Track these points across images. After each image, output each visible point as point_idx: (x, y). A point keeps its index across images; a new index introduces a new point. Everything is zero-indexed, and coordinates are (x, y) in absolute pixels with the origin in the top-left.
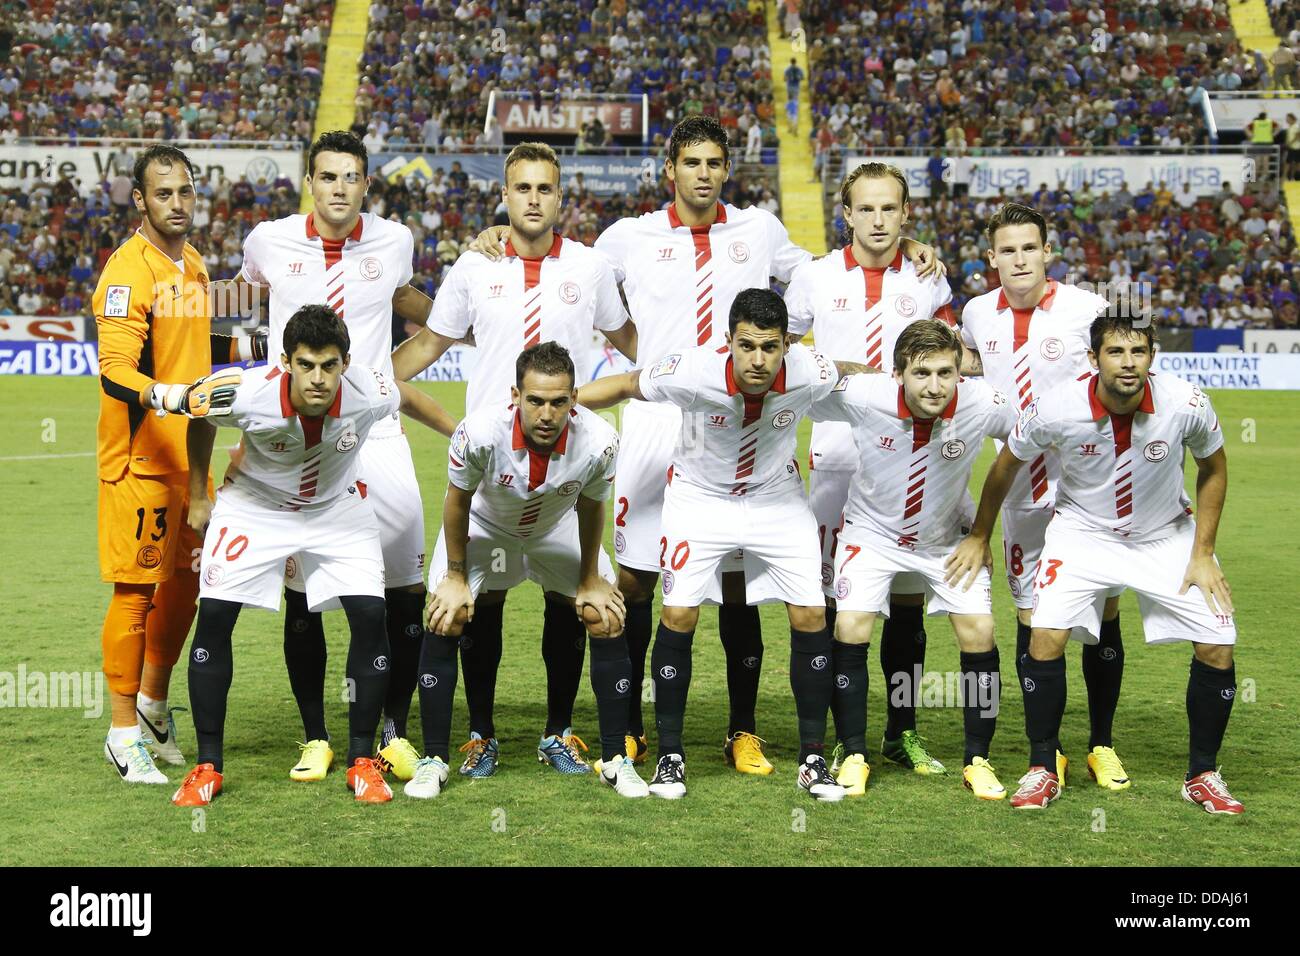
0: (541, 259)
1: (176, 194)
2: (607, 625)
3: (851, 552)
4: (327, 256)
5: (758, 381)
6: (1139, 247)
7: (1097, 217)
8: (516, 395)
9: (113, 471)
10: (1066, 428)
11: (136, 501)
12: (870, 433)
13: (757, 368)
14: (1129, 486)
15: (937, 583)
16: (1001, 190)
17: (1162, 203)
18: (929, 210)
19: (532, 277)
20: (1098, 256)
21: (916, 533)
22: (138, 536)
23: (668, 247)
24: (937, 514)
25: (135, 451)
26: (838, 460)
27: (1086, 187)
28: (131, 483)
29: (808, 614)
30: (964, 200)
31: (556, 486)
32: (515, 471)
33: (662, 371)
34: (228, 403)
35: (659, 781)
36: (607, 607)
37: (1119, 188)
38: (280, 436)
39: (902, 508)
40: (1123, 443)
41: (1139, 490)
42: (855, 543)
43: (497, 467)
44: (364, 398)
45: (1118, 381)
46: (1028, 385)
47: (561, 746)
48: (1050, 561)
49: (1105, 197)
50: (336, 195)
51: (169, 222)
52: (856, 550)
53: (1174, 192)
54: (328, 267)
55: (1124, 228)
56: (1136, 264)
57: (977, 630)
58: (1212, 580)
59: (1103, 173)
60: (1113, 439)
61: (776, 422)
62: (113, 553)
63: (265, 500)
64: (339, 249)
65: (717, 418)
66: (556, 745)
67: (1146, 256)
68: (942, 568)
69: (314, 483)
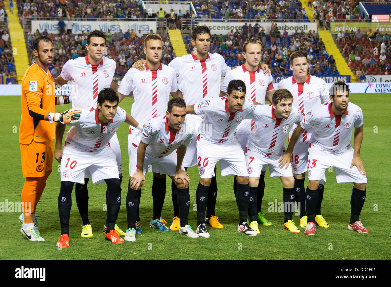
0: (156, 70)
1: (49, 51)
2: (185, 184)
3: (252, 159)
4: (93, 70)
5: (239, 108)
6: (127, 50)
7: (113, 41)
8: (168, 114)
9: (27, 141)
10: (321, 120)
11: (36, 151)
12: (261, 123)
13: (238, 104)
14: (338, 137)
15: (276, 167)
16: (83, 31)
17: (133, 36)
18: (60, 38)
19: (154, 76)
20: (114, 53)
21: (272, 153)
22: (37, 162)
23: (193, 66)
24: (279, 147)
25: (35, 134)
26: (243, 131)
27: (109, 31)
28: (34, 145)
29: (244, 179)
30: (71, 35)
31: (177, 142)
32: (165, 138)
33: (203, 105)
34: (77, 119)
35: (200, 232)
36: (185, 179)
37: (119, 32)
38: (93, 129)
39: (269, 145)
40: (338, 124)
41: (341, 138)
42: (252, 156)
43: (159, 137)
44: (120, 117)
45: (341, 105)
46: (303, 106)
47: (160, 223)
48: (313, 160)
49: (116, 34)
50: (98, 51)
51: (47, 60)
52: (253, 158)
53: (136, 33)
54: (93, 73)
55: (122, 44)
56: (126, 55)
57: (290, 181)
58: (360, 164)
59: (114, 27)
60: (335, 123)
61: (237, 120)
62: (28, 168)
63: (81, 149)
64: (96, 68)
65: (220, 119)
66: (158, 222)
67: (129, 53)
68: (278, 163)
69: (100, 144)
